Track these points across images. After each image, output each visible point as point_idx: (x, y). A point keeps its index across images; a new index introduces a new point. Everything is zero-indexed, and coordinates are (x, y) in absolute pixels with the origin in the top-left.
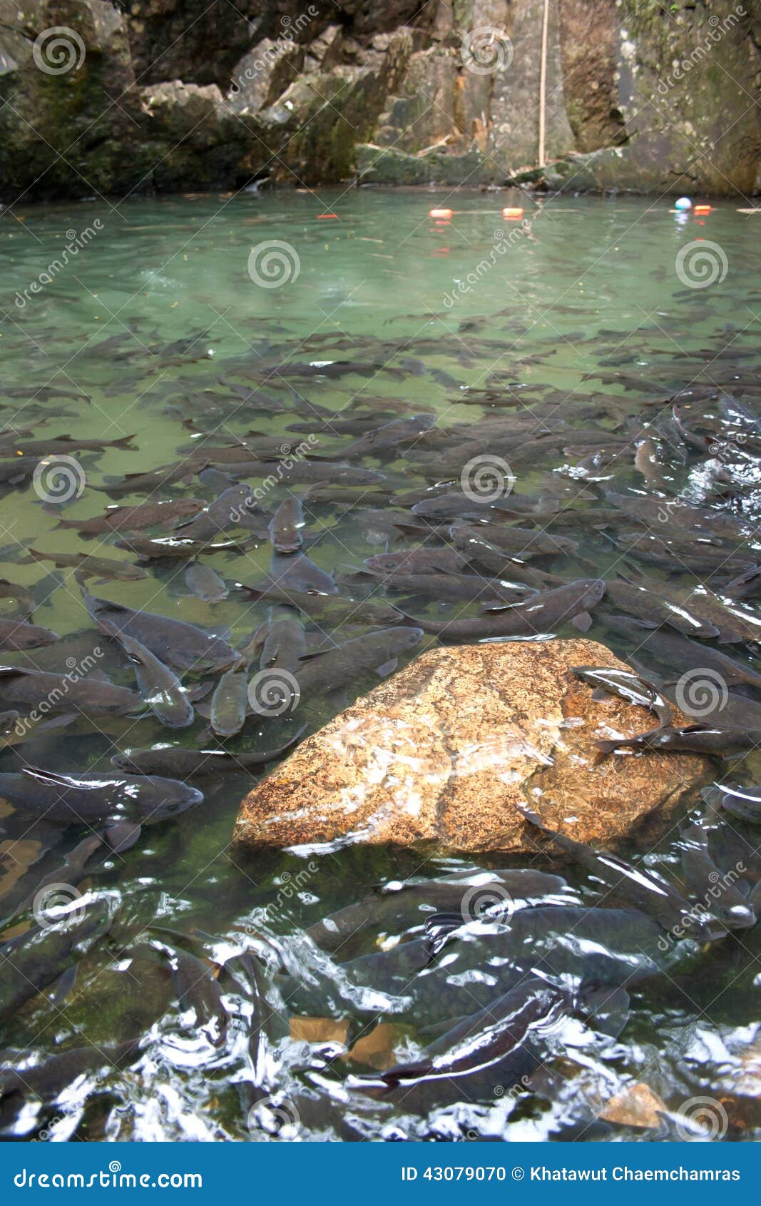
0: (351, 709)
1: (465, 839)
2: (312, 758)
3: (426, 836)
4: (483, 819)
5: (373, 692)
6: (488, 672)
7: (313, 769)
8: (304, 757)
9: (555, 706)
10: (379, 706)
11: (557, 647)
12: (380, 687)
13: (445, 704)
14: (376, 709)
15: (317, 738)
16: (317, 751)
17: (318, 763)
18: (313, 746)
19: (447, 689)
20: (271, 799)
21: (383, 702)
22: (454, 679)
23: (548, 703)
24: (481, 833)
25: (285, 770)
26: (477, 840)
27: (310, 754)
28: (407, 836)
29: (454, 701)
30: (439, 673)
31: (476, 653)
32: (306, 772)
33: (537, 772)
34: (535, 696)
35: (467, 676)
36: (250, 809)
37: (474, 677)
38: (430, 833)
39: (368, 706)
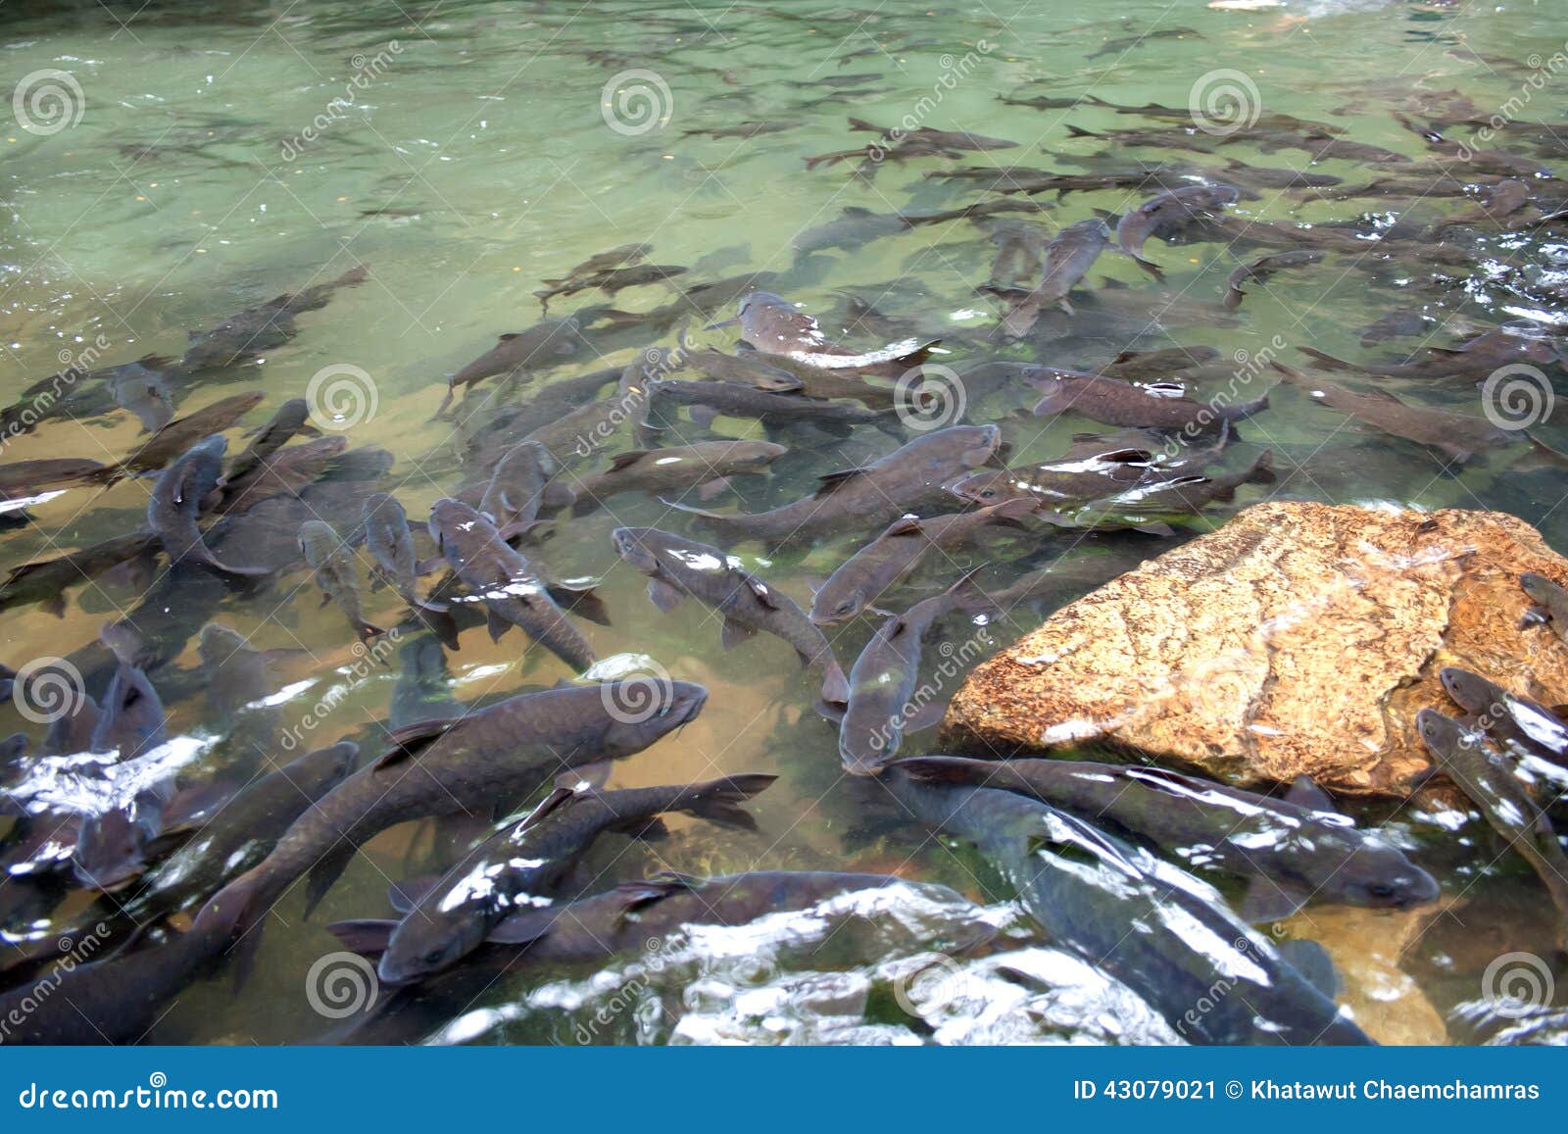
0: (1132, 574)
1: (1284, 765)
2: (1071, 631)
3: (1228, 752)
4: (1311, 742)
5: (1167, 556)
6: (1342, 548)
7: (1073, 646)
8: (1060, 628)
9: (1442, 604)
10: (1176, 574)
11: (1454, 519)
12: (1179, 550)
13: (1271, 586)
14: (1170, 577)
15: (1081, 606)
16: (1078, 621)
17: (1078, 638)
18: (1074, 615)
19: (1277, 564)
20: (1008, 677)
21: (1181, 570)
22: (1287, 553)
23: (1430, 596)
24: (1308, 759)
25: (1031, 642)
26: (1300, 768)
27: (1069, 624)
28: (1195, 747)
29: (1286, 583)
30: (1267, 542)
31: (1327, 518)
32: (1063, 649)
33: (1400, 686)
34: (1408, 584)
35: (1309, 550)
36: (977, 687)
37: (1318, 552)
38: (1233, 749)
39: (1156, 573)
